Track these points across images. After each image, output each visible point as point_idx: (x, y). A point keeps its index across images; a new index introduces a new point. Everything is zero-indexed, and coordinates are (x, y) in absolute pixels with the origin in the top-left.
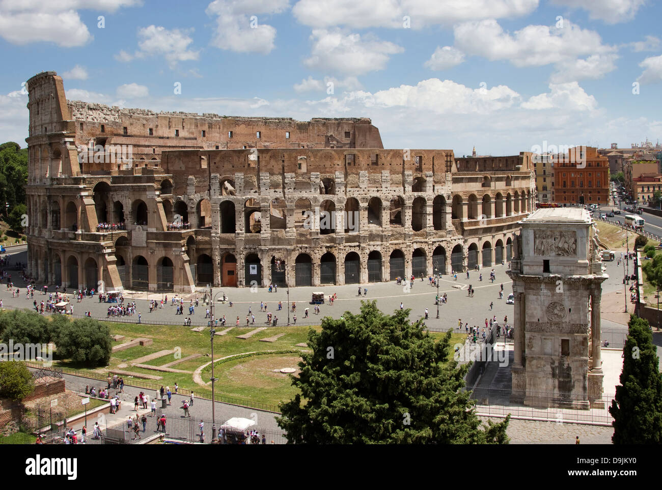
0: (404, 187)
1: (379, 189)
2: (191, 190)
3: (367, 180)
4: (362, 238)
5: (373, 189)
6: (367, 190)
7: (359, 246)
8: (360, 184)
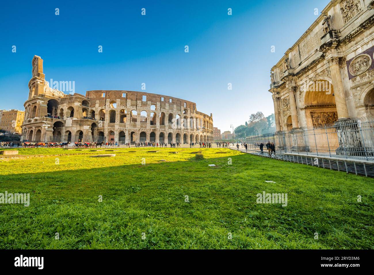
0: (181, 112)
1: (172, 111)
2: (97, 105)
3: (168, 107)
4: (166, 127)
5: (170, 110)
6: (168, 110)
7: (165, 130)
8: (166, 108)
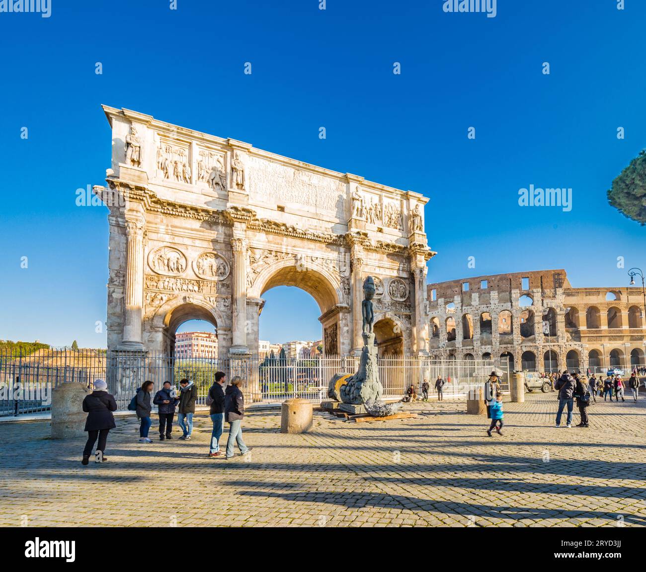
0: (511, 302)
1: (488, 305)
3: (477, 299)
4: (475, 343)
5: (483, 306)
6: (478, 307)
7: (473, 348)
8: (472, 303)
